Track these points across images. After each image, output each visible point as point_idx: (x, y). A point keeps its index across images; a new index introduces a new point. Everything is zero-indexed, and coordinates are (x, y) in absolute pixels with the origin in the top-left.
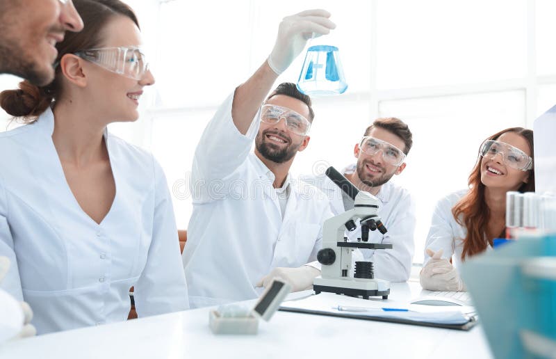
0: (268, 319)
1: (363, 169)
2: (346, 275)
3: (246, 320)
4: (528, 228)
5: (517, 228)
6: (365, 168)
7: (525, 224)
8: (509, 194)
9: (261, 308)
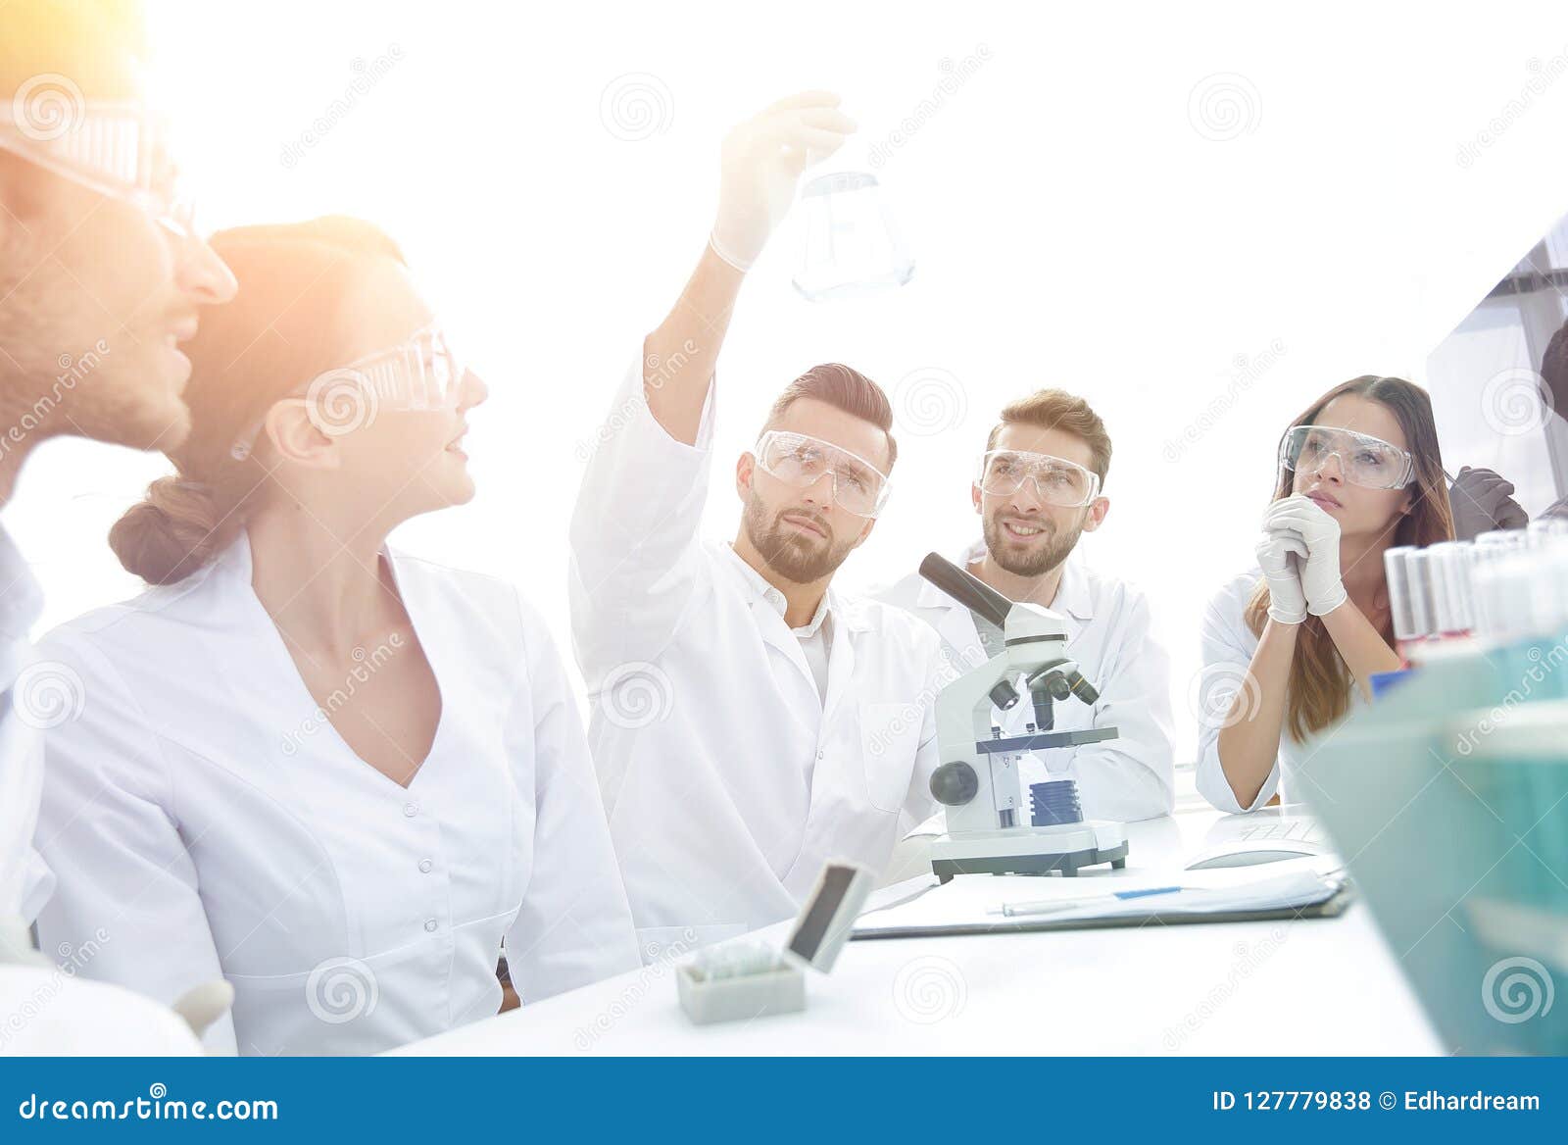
0: (826, 968)
1: (997, 535)
2: (1011, 824)
3: (772, 977)
4: (1452, 634)
5: (1422, 638)
6: (1003, 531)
7: (1442, 625)
8: (1391, 554)
9: (805, 943)
